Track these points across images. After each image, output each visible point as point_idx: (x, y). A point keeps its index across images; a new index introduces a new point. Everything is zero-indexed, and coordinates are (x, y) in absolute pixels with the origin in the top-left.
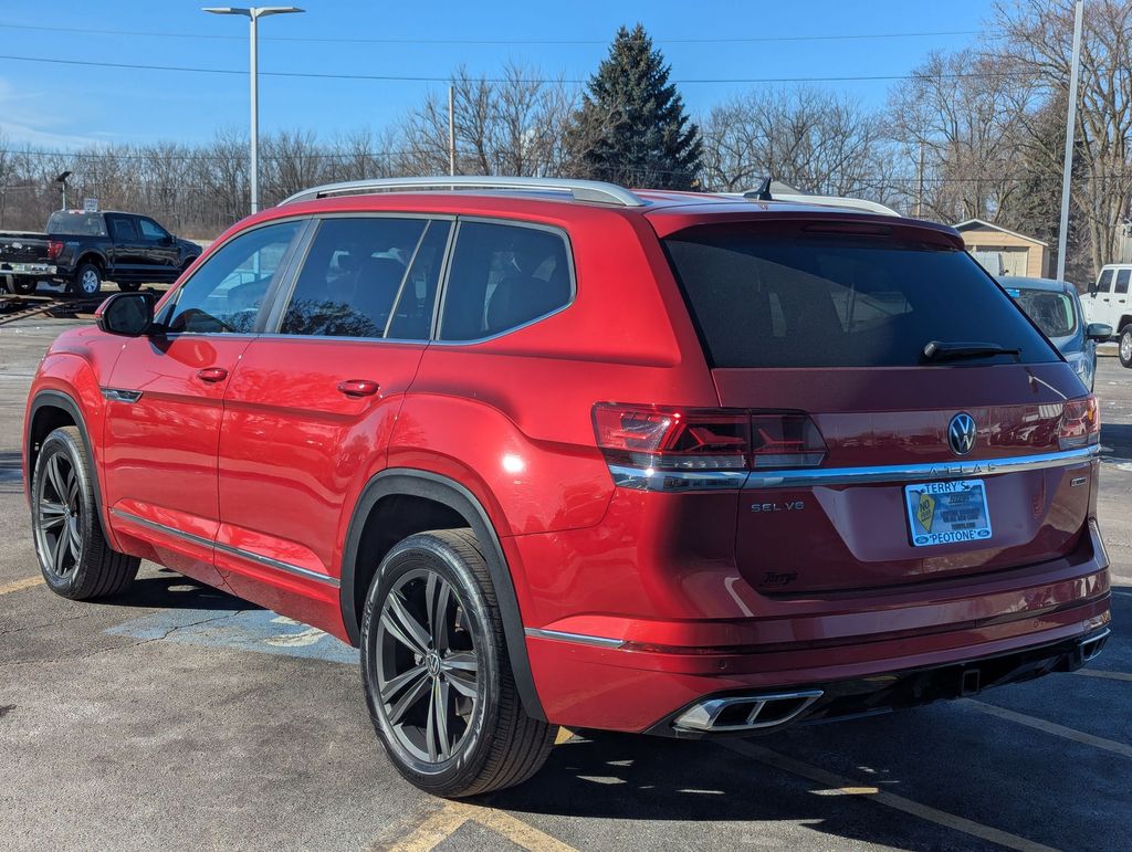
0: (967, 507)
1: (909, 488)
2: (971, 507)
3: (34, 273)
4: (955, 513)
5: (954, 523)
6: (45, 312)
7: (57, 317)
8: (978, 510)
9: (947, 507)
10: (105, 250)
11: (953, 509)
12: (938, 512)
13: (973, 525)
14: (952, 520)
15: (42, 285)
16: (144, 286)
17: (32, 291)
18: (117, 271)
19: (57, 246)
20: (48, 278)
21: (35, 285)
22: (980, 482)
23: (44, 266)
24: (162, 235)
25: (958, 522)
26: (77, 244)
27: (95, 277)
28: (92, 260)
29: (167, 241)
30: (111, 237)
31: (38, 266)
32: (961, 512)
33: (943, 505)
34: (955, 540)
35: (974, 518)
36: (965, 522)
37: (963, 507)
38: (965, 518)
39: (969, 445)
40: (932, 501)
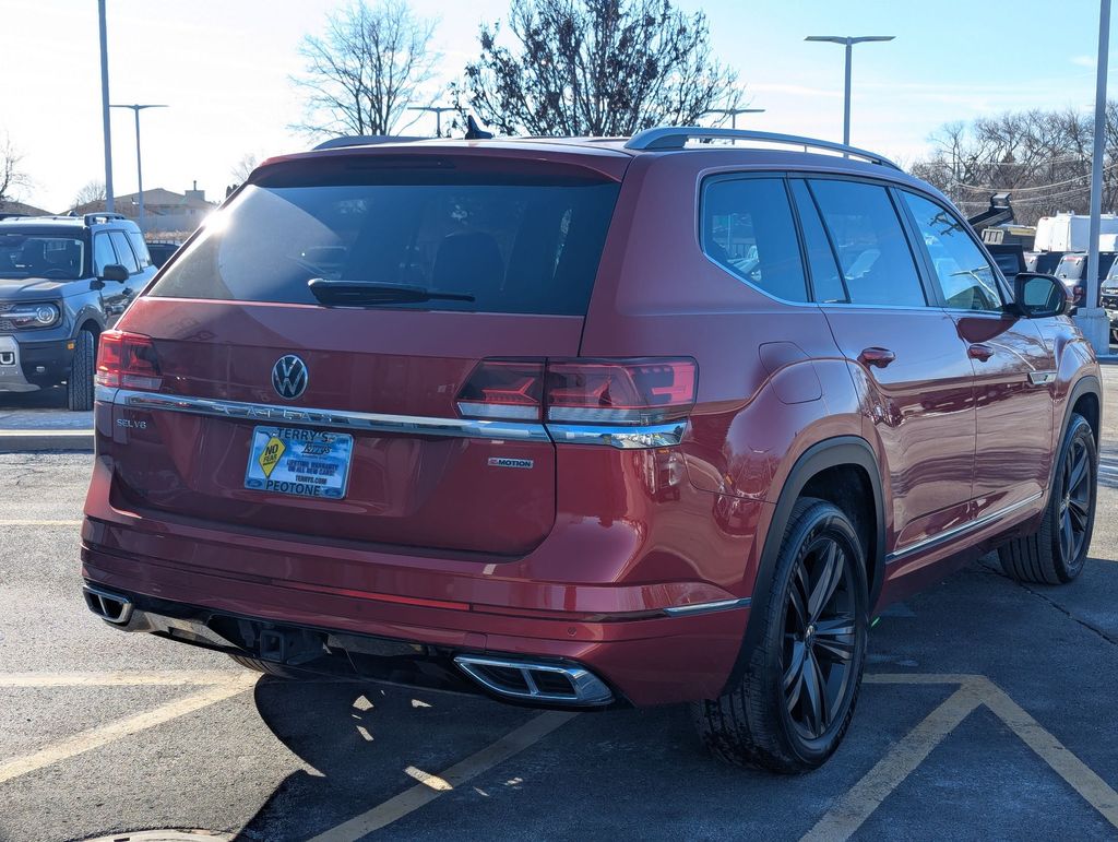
0: (324, 461)
1: (257, 429)
2: (329, 462)
4: (305, 464)
5: (299, 474)
8: (337, 466)
9: (298, 456)
11: (304, 459)
12: (285, 459)
13: (324, 481)
14: (299, 470)
22: (350, 437)
25: (306, 475)
32: (313, 464)
33: (294, 453)
34: (294, 491)
35: (327, 474)
36: (315, 476)
37: (318, 461)
38: (315, 472)
39: (293, 391)
40: (282, 447)
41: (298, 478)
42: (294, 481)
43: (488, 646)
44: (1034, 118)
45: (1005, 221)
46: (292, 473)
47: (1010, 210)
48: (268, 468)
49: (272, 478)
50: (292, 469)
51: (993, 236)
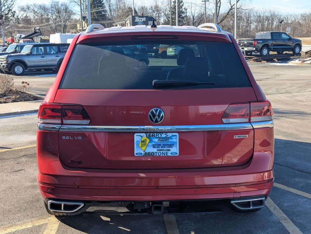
0: (167, 143)
1: (136, 134)
2: (170, 143)
3: (251, 50)
4: (160, 145)
5: (158, 149)
6: (254, 60)
7: (257, 62)
8: (173, 145)
9: (156, 142)
10: (270, 43)
11: (159, 143)
12: (151, 144)
13: (169, 150)
14: (157, 147)
15: (253, 53)
16: (285, 52)
17: (251, 55)
18: (273, 48)
19: (256, 42)
20: (254, 51)
21: (252, 53)
22: (177, 134)
23: (252, 48)
24: (289, 38)
25: (161, 149)
26: (262, 41)
27: (266, 50)
28: (266, 46)
29: (290, 39)
30: (272, 39)
31: (250, 48)
32: (163, 145)
33: (154, 142)
34: (157, 155)
35: (170, 147)
36: (165, 149)
37: (165, 143)
38: (165, 147)
39: (159, 120)
40: (148, 140)
41: (158, 150)
42: (156, 151)
43: (241, 196)
44: (35, 5)
45: (39, 35)
46: (154, 149)
47: (40, 32)
48: (144, 148)
49: (146, 151)
50: (154, 147)
51: (37, 39)
